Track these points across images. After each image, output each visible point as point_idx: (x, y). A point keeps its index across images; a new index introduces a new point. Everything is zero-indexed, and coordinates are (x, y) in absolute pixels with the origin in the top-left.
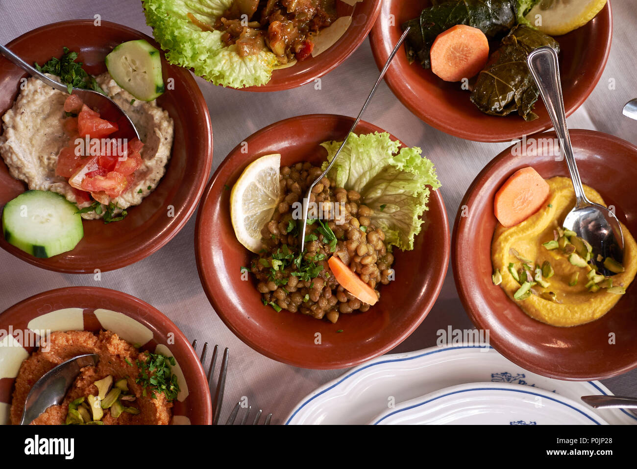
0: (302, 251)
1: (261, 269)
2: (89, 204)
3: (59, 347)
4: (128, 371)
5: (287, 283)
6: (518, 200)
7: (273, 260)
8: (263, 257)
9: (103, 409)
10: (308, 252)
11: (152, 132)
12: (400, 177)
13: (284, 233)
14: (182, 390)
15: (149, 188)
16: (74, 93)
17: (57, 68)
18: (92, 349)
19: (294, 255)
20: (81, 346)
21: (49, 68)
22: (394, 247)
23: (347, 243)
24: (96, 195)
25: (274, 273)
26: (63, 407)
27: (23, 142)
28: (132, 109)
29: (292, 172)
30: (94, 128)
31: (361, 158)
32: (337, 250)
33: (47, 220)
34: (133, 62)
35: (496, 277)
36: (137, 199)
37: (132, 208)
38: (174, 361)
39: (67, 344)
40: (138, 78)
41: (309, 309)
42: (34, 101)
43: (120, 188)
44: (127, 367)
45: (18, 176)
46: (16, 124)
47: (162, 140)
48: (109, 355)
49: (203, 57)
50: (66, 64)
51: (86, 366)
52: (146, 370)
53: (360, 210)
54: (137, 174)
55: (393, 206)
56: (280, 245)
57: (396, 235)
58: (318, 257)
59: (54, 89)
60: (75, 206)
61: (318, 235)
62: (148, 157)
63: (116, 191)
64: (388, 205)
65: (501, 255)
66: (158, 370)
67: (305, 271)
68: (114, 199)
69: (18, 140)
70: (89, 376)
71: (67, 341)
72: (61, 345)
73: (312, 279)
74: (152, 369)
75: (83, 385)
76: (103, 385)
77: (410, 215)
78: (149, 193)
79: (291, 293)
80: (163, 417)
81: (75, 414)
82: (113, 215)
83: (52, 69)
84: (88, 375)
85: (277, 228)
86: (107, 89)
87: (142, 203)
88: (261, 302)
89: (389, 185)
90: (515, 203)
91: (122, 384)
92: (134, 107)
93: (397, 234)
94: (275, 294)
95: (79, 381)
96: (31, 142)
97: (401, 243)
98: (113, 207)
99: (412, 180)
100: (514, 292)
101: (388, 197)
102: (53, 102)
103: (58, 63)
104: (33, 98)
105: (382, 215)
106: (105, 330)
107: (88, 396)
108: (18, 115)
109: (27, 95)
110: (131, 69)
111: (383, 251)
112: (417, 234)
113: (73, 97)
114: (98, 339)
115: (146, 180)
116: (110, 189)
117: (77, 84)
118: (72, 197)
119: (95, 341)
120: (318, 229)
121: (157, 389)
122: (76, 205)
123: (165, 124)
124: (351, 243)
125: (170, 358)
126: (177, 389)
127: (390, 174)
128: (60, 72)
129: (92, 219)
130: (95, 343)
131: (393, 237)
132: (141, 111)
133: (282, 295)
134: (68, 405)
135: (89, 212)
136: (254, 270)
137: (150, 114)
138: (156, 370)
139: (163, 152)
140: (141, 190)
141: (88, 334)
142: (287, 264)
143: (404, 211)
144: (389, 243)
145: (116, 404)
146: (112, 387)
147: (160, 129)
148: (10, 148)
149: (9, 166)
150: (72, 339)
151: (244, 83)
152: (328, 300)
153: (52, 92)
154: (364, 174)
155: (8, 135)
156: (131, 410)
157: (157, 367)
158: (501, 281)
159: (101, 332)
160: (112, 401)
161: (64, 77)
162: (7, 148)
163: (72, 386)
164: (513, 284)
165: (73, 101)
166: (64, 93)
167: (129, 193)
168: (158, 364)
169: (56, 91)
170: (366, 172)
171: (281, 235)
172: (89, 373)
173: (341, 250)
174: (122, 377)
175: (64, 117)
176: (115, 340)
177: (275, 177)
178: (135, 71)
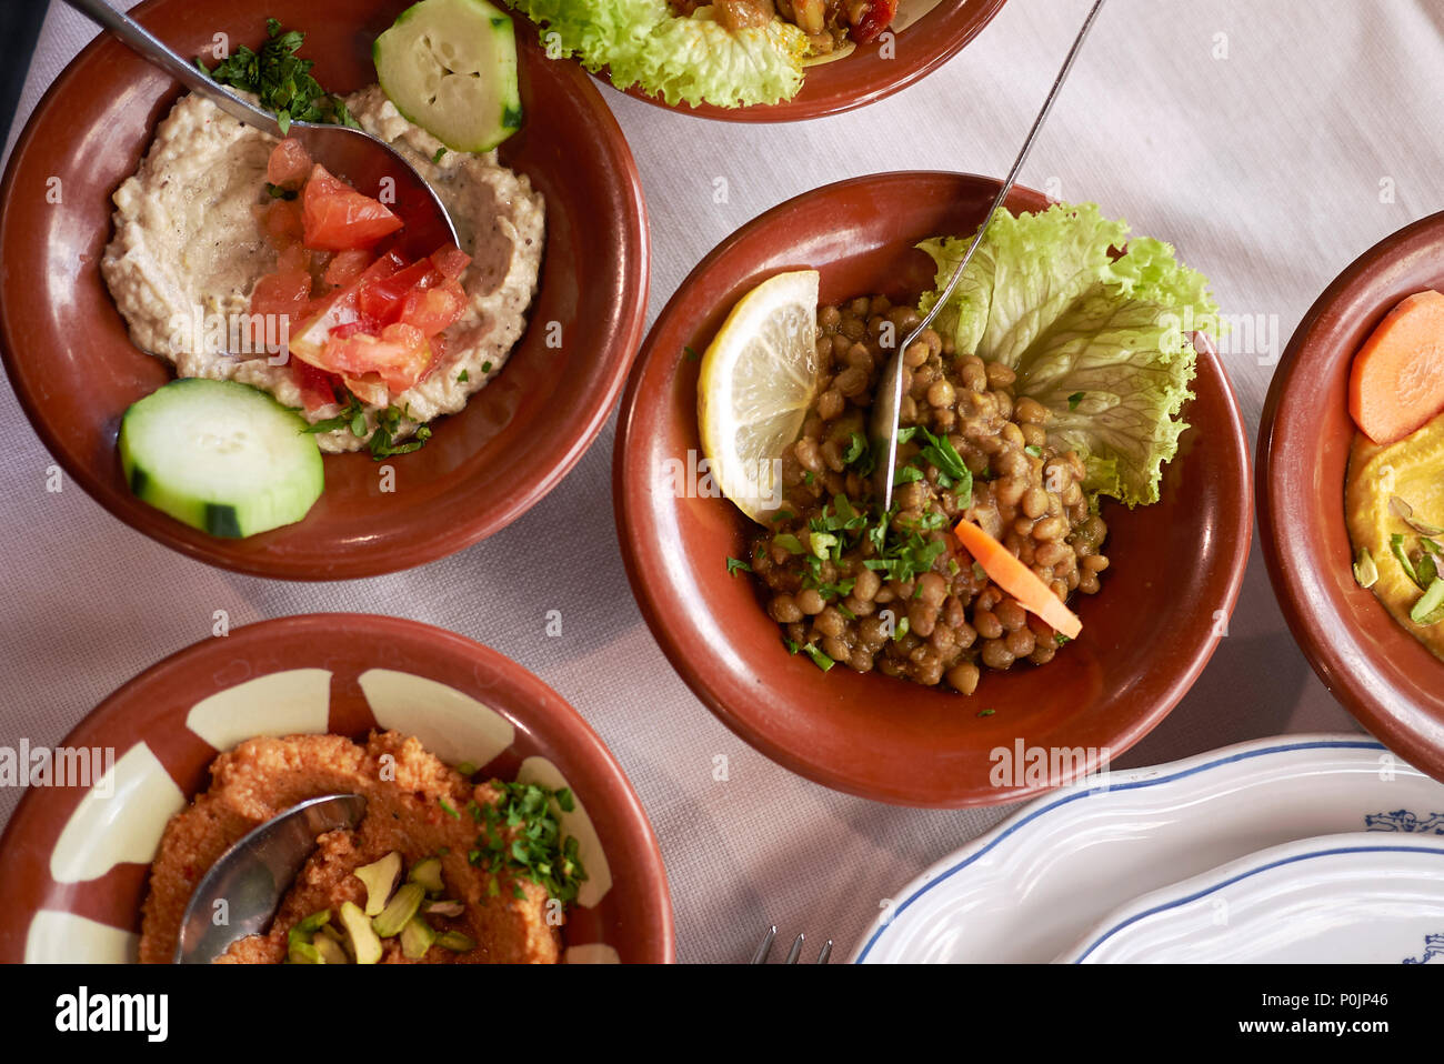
0: (888, 508)
1: (780, 561)
2: (336, 410)
3: (266, 775)
4: (447, 835)
5: (852, 591)
6: (1410, 371)
7: (813, 535)
8: (782, 532)
9: (382, 939)
10: (903, 510)
11: (489, 229)
12: (1118, 320)
13: (838, 465)
14: (591, 876)
15: (486, 367)
16: (294, 133)
17: (251, 70)
18: (351, 781)
19: (867, 516)
20: (322, 773)
21: (232, 72)
22: (1105, 501)
23: (997, 485)
24: (357, 383)
25: (817, 567)
26: (274, 939)
27: (163, 261)
28: (438, 176)
29: (843, 318)
30: (349, 216)
31: (1025, 273)
32: (973, 505)
33: (235, 446)
34: (447, 49)
35: (1364, 567)
36: (455, 398)
37: (442, 421)
38: (570, 800)
39: (287, 767)
40: (457, 91)
41: (906, 659)
42: (194, 153)
43: (414, 366)
44: (445, 822)
45: (153, 344)
46: (146, 213)
47: (519, 244)
48: (396, 795)
49: (642, 31)
50: (275, 61)
51: (333, 830)
52: (498, 825)
53: (1019, 409)
54: (451, 335)
55: (1103, 395)
56: (826, 498)
57: (1112, 469)
58: (928, 519)
59: (242, 124)
60: (297, 416)
61: (924, 467)
62: (482, 290)
63: (406, 371)
64: (1090, 393)
65: (1372, 513)
66: (527, 826)
67: (899, 557)
68: (398, 395)
69: (153, 252)
70: (340, 855)
71: (288, 760)
72: (274, 768)
73: (917, 576)
74: (514, 823)
75: (327, 879)
76: (378, 878)
77: (1148, 414)
78: (485, 383)
79: (860, 618)
80: (542, 949)
81: (309, 954)
82: (394, 437)
83: (239, 74)
84: (339, 852)
85: (819, 454)
86: (375, 125)
87: (465, 409)
88: (781, 646)
89: (1088, 345)
90: (1401, 380)
91: (426, 873)
92: (442, 169)
93: (1114, 466)
94: (818, 624)
95: (315, 869)
96: (183, 261)
97: (1125, 487)
98: (396, 416)
99: (1151, 325)
100: (1409, 605)
101: (1087, 374)
102: (238, 163)
103: (252, 60)
104: (191, 145)
105: (1074, 420)
106: (381, 731)
107: (340, 906)
108: (152, 189)
109: (177, 140)
110: (438, 70)
111: (1081, 509)
112: (1168, 462)
113: (290, 144)
114: (367, 752)
115: (477, 348)
116: (392, 368)
117: (300, 114)
118: (291, 394)
119: (358, 758)
120: (923, 453)
121: (529, 873)
122: (301, 413)
123: (525, 206)
124: (1010, 485)
125: (559, 794)
126: (580, 875)
127: (1092, 315)
128: (259, 81)
129: (340, 451)
130: (360, 765)
131: (1106, 475)
132: (460, 179)
133: (836, 624)
134: (286, 935)
135: (335, 432)
136: (762, 564)
137: (485, 184)
138: (523, 824)
139: (521, 276)
140: (465, 372)
141: (339, 741)
142: (848, 544)
143: (1130, 405)
144: (1092, 492)
145: (414, 925)
146: (401, 882)
147: (512, 219)
148: (135, 268)
149: (130, 319)
150: (300, 753)
151: (740, 96)
152: (956, 631)
153: (238, 133)
154: (1026, 319)
155: (129, 240)
156: (453, 941)
157: (525, 818)
158: (1376, 577)
159: (373, 735)
160: (404, 917)
161: (268, 95)
162: (128, 270)
163: (295, 883)
164: (1405, 586)
165: (290, 156)
166: (267, 137)
167: (434, 379)
168: (528, 809)
169: (248, 130)
170: (1032, 312)
171: (828, 470)
172: (339, 846)
173: (982, 505)
174: (427, 853)
175: (263, 201)
176: (414, 753)
177: (805, 329)
178: (451, 73)
